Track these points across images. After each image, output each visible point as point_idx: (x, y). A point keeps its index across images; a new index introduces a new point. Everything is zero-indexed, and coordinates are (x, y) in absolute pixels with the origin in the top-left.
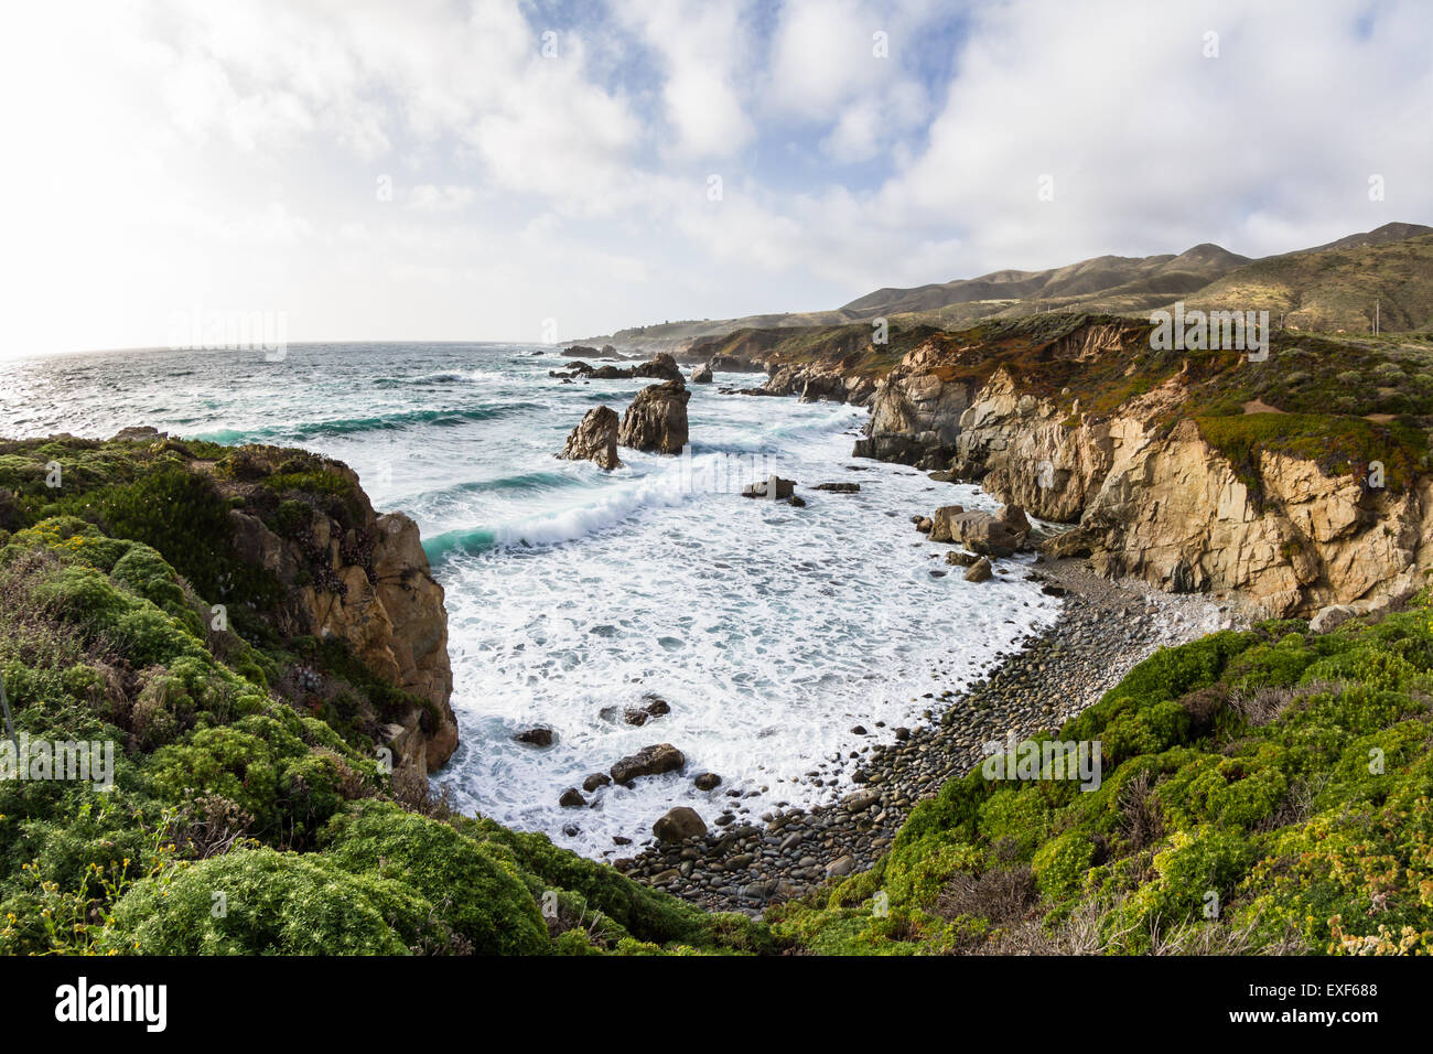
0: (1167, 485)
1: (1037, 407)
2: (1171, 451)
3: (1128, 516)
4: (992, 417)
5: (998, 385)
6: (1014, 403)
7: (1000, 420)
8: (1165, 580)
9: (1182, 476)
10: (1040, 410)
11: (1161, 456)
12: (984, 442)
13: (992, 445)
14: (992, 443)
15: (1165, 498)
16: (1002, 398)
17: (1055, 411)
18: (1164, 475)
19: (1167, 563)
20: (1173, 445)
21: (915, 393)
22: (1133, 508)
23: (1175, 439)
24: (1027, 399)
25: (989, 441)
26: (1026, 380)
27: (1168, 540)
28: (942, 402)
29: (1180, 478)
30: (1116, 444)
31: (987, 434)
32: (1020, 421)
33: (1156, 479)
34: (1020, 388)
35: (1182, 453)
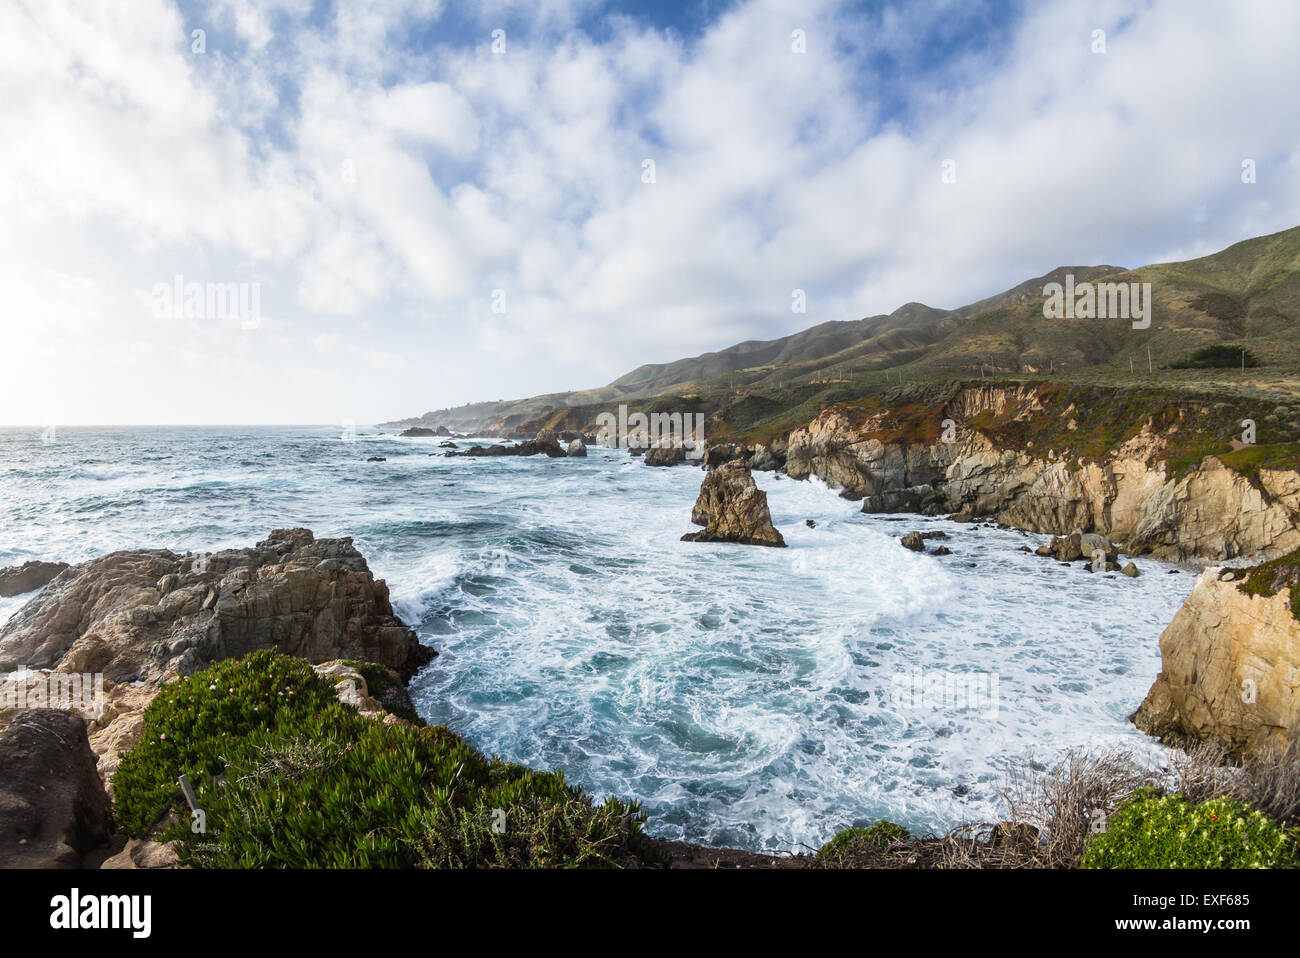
0: (1201, 498)
1: (1016, 458)
2: (1202, 477)
3: (1178, 521)
4: (980, 469)
5: (979, 445)
6: (997, 457)
7: (987, 471)
8: (1219, 553)
9: (1212, 491)
10: (1019, 460)
11: (1196, 480)
12: (975, 488)
13: (982, 490)
14: (981, 488)
15: (1202, 506)
16: (986, 454)
17: (1032, 460)
18: (1199, 493)
19: (1219, 544)
20: (1204, 473)
21: (866, 455)
22: (1180, 516)
23: (1204, 470)
24: (1009, 453)
25: (978, 487)
26: (998, 438)
27: (1213, 530)
28: (887, 460)
29: (1211, 493)
30: (1119, 478)
31: (976, 482)
32: (1003, 469)
33: (1193, 494)
34: (996, 445)
35: (1211, 478)
